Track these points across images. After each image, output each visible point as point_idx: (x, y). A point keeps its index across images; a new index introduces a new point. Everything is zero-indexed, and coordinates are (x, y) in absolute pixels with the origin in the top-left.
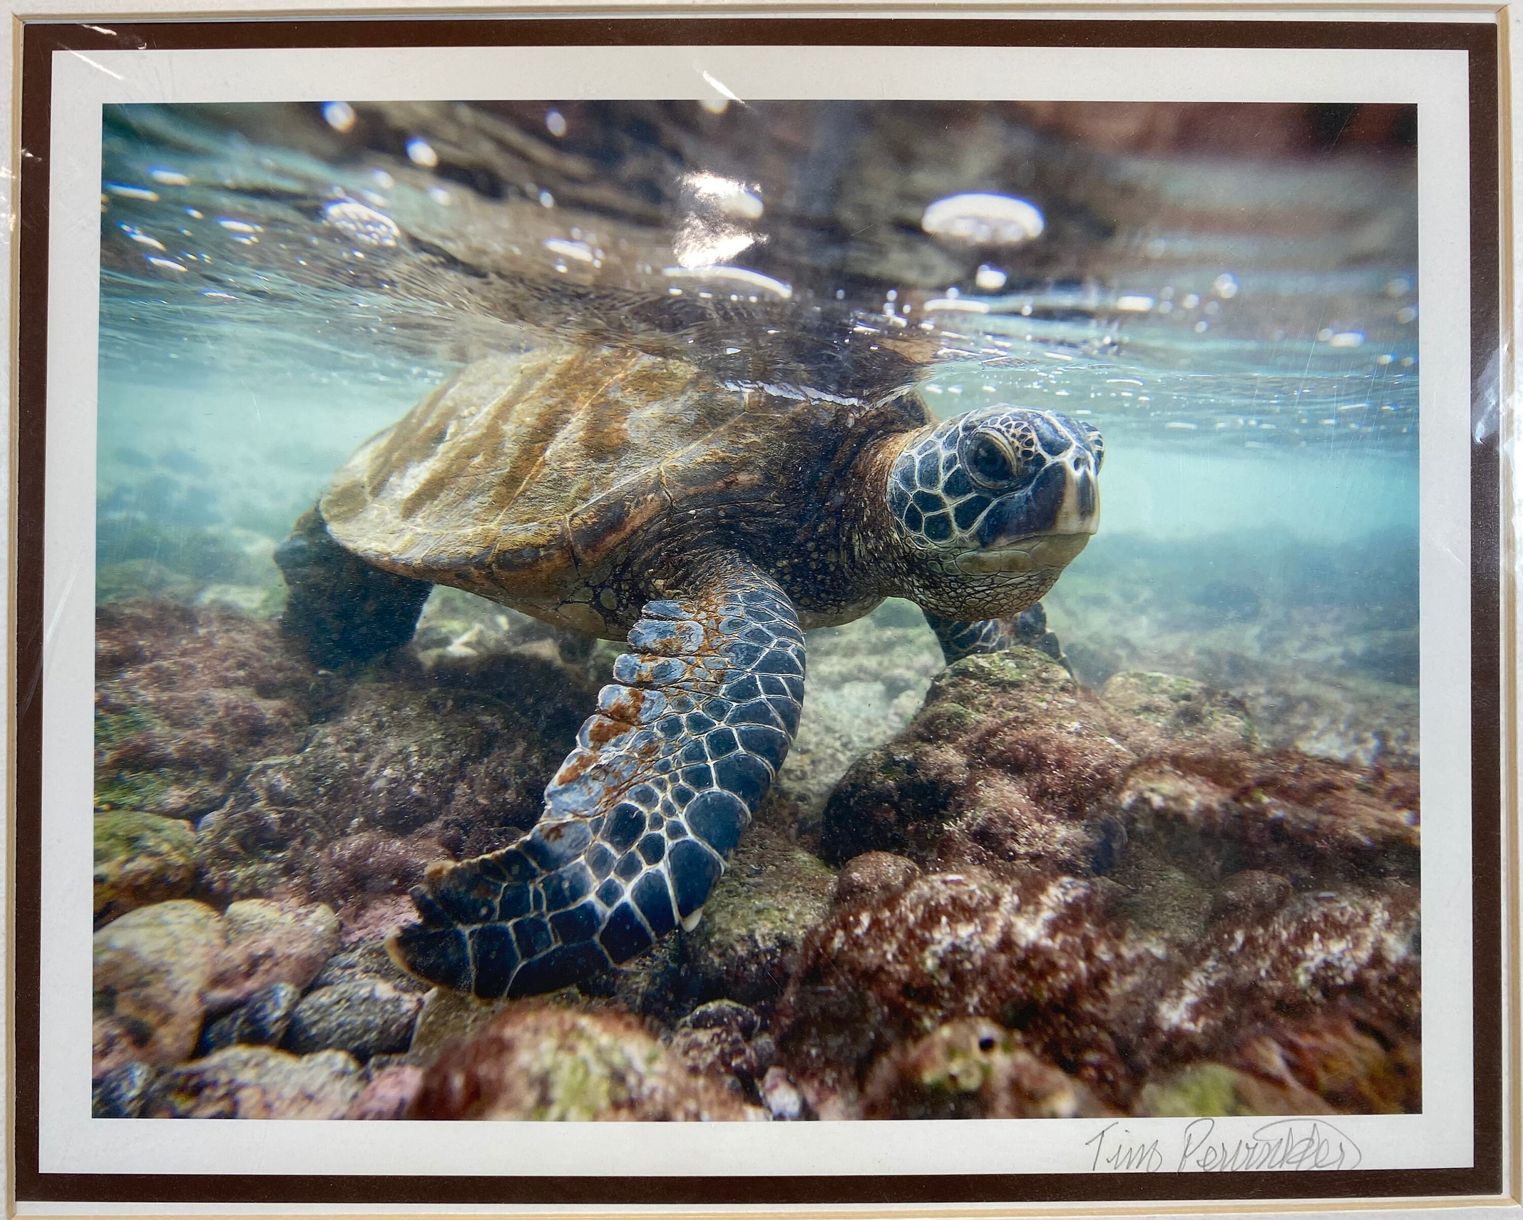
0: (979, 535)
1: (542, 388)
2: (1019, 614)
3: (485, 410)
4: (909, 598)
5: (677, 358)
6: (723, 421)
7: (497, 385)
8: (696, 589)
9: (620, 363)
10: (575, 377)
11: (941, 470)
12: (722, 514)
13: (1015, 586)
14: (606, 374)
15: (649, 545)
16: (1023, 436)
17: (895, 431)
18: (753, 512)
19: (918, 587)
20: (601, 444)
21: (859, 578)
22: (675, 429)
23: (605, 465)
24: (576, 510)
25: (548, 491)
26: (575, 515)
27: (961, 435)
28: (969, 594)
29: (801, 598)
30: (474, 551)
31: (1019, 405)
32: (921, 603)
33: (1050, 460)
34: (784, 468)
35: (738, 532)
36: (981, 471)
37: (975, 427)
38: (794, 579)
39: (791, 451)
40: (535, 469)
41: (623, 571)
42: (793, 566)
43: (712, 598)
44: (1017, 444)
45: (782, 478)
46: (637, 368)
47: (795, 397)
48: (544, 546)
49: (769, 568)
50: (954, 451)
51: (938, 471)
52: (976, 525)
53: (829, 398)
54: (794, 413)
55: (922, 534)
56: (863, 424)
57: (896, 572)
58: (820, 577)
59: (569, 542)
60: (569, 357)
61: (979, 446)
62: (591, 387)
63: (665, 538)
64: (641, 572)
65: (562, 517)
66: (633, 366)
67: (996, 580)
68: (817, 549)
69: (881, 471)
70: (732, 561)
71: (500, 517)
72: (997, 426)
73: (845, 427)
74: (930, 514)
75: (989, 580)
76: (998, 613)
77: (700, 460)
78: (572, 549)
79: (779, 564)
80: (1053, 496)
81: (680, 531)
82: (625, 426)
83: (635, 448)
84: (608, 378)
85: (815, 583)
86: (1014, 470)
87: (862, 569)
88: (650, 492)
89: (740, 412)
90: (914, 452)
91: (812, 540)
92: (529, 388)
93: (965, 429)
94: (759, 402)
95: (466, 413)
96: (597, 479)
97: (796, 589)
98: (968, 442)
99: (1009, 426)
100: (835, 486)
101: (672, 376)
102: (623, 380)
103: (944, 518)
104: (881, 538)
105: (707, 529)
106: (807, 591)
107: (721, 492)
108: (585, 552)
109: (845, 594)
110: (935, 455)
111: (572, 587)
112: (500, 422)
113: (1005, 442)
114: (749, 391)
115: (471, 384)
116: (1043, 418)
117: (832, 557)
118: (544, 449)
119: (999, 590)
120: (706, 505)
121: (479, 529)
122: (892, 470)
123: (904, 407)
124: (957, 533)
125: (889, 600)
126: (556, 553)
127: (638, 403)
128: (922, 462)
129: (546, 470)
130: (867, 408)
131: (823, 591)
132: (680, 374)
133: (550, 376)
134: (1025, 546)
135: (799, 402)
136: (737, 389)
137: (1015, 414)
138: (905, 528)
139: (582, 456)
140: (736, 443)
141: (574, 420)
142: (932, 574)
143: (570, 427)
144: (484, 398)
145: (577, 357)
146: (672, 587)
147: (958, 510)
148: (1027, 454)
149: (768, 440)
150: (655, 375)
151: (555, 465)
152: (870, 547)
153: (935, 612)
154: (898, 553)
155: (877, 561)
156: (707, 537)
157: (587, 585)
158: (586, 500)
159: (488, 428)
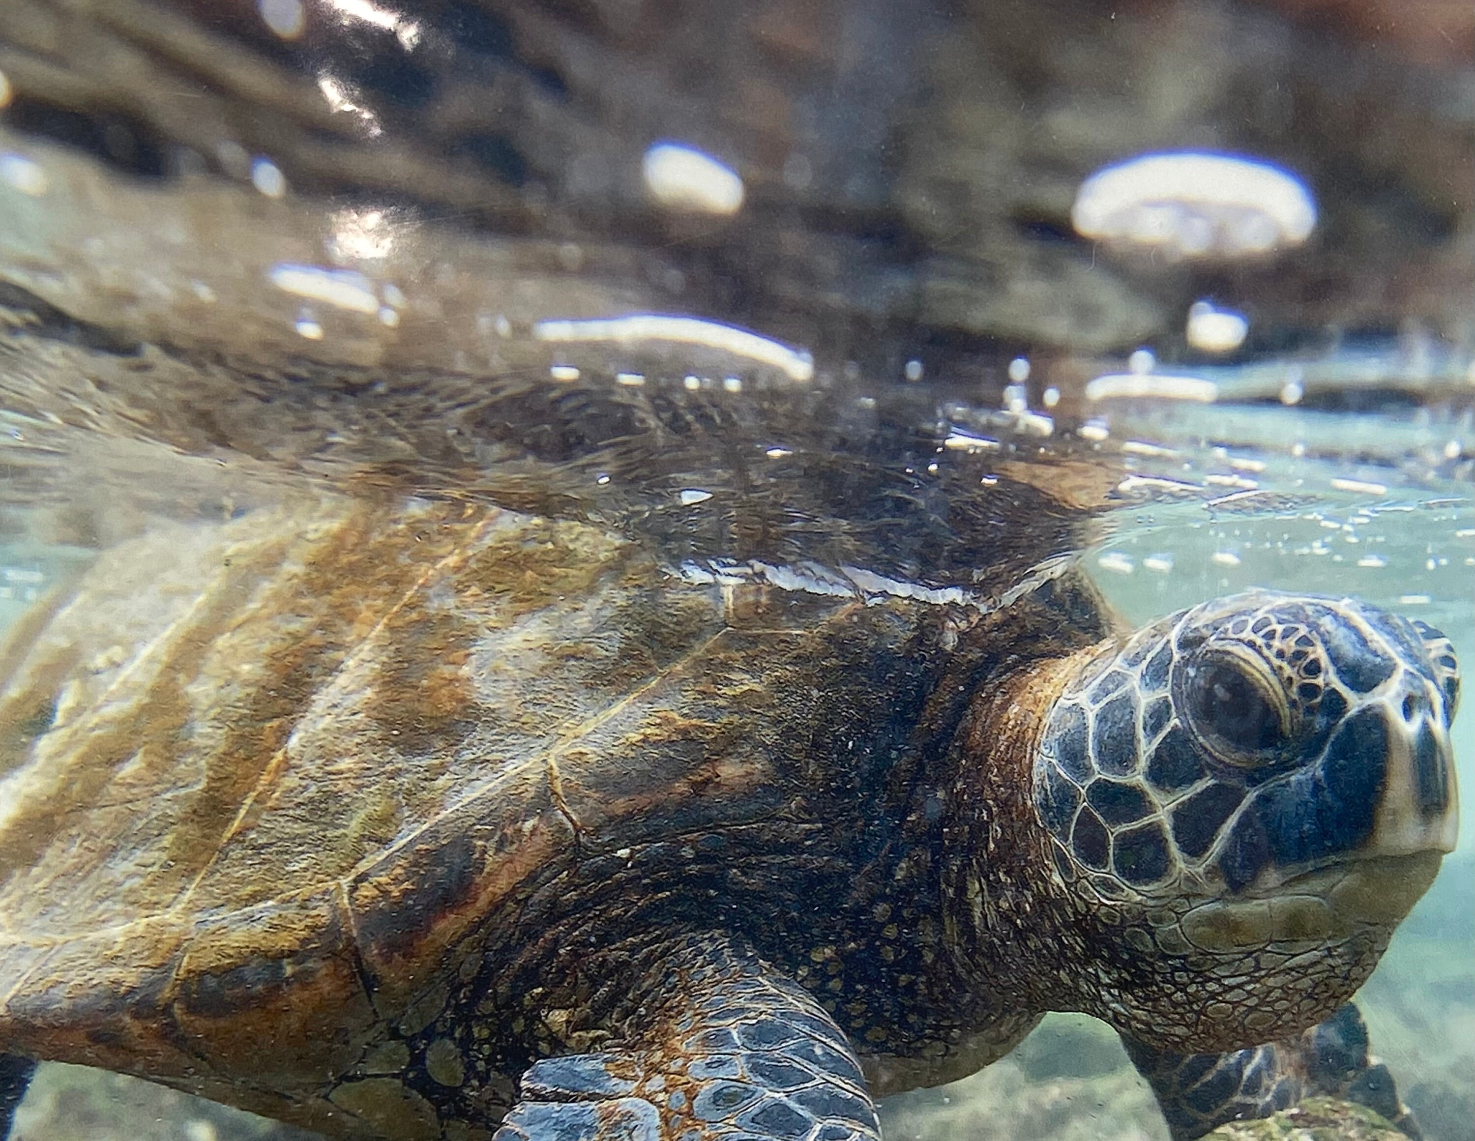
0: (1224, 867)
1: (276, 595)
2: (1313, 1030)
3: (145, 652)
4: (1092, 1013)
5: (575, 518)
6: (681, 649)
7: (170, 594)
8: (641, 1026)
9: (450, 533)
10: (352, 569)
11: (1140, 733)
12: (688, 852)
13: (1303, 970)
14: (419, 557)
15: (530, 933)
16: (1299, 655)
17: (1043, 656)
18: (754, 846)
19: (1109, 986)
20: (414, 714)
21: (986, 974)
22: (576, 671)
23: (425, 762)
24: (363, 867)
25: (298, 828)
26: (362, 878)
27: (1177, 657)
28: (1213, 995)
29: (866, 1028)
30: (130, 977)
31: (1288, 591)
32: (1115, 1020)
33: (1355, 702)
34: (816, 745)
35: (724, 891)
36: (1219, 731)
37: (1203, 639)
38: (849, 987)
39: (830, 709)
40: (265, 779)
41: (476, 996)
42: (845, 958)
43: (675, 1042)
44: (1288, 671)
45: (812, 766)
46: (488, 541)
47: (831, 591)
48: (292, 953)
49: (796, 966)
50: (1164, 692)
51: (1133, 735)
52: (1217, 847)
53: (903, 590)
54: (831, 625)
55: (1110, 872)
56: (975, 642)
57: (1060, 959)
58: (903, 979)
59: (351, 940)
60: (335, 525)
61: (1214, 679)
62: (386, 588)
63: (566, 915)
64: (516, 996)
65: (332, 885)
66: (479, 538)
67: (1265, 960)
68: (895, 917)
69: (1018, 741)
70: (716, 957)
71: (189, 895)
72: (1247, 635)
73: (940, 650)
74: (1124, 828)
75: (1250, 962)
76: (1271, 1031)
77: (635, 737)
78: (357, 955)
79: (817, 957)
80: (1365, 777)
81: (600, 897)
82: (465, 671)
83: (492, 719)
84: (425, 566)
85: (894, 992)
86: (1286, 726)
87: (992, 954)
88: (529, 814)
89: (717, 628)
90: (1083, 698)
91: (884, 898)
92: (245, 597)
93: (1185, 644)
94: (757, 604)
95: (100, 661)
96: (409, 793)
97: (855, 1008)
98: (1192, 672)
99: (1271, 635)
100: (926, 779)
101: (565, 556)
102: (457, 569)
103: (1153, 835)
104: (1027, 887)
105: (658, 887)
106: (878, 1012)
107: (684, 805)
108: (388, 960)
109: (960, 1012)
110: (1126, 703)
111: (360, 1042)
112: (182, 678)
113: (1266, 668)
114: (733, 581)
115: (109, 595)
116: (1336, 616)
117: (927, 934)
118: (285, 734)
119: (1271, 982)
120: (653, 836)
121: (140, 925)
122: (1042, 738)
123: (1055, 603)
124: (1181, 865)
125: (1051, 1017)
126: (320, 968)
127: (493, 619)
128: (1102, 718)
129: (291, 781)
130: (983, 609)
131: (913, 1009)
132: (582, 549)
133: (293, 568)
134: (1318, 884)
135: (842, 601)
136: (708, 578)
137: (1281, 610)
138: (1075, 861)
139: (372, 743)
140: (713, 696)
141: (351, 663)
142: (1136, 956)
143: (342, 680)
144: (142, 626)
145: (353, 523)
146: (584, 1025)
147: (1177, 815)
148: (1309, 691)
149: (779, 685)
150: (528, 556)
151: (312, 769)
152: (1005, 905)
153: (1145, 1038)
154: (1063, 914)
155: (1020, 935)
156: (657, 908)
157: (395, 1034)
158: (384, 842)
159: (154, 692)
